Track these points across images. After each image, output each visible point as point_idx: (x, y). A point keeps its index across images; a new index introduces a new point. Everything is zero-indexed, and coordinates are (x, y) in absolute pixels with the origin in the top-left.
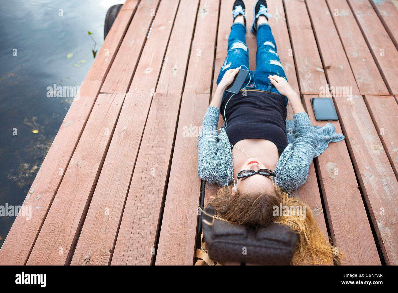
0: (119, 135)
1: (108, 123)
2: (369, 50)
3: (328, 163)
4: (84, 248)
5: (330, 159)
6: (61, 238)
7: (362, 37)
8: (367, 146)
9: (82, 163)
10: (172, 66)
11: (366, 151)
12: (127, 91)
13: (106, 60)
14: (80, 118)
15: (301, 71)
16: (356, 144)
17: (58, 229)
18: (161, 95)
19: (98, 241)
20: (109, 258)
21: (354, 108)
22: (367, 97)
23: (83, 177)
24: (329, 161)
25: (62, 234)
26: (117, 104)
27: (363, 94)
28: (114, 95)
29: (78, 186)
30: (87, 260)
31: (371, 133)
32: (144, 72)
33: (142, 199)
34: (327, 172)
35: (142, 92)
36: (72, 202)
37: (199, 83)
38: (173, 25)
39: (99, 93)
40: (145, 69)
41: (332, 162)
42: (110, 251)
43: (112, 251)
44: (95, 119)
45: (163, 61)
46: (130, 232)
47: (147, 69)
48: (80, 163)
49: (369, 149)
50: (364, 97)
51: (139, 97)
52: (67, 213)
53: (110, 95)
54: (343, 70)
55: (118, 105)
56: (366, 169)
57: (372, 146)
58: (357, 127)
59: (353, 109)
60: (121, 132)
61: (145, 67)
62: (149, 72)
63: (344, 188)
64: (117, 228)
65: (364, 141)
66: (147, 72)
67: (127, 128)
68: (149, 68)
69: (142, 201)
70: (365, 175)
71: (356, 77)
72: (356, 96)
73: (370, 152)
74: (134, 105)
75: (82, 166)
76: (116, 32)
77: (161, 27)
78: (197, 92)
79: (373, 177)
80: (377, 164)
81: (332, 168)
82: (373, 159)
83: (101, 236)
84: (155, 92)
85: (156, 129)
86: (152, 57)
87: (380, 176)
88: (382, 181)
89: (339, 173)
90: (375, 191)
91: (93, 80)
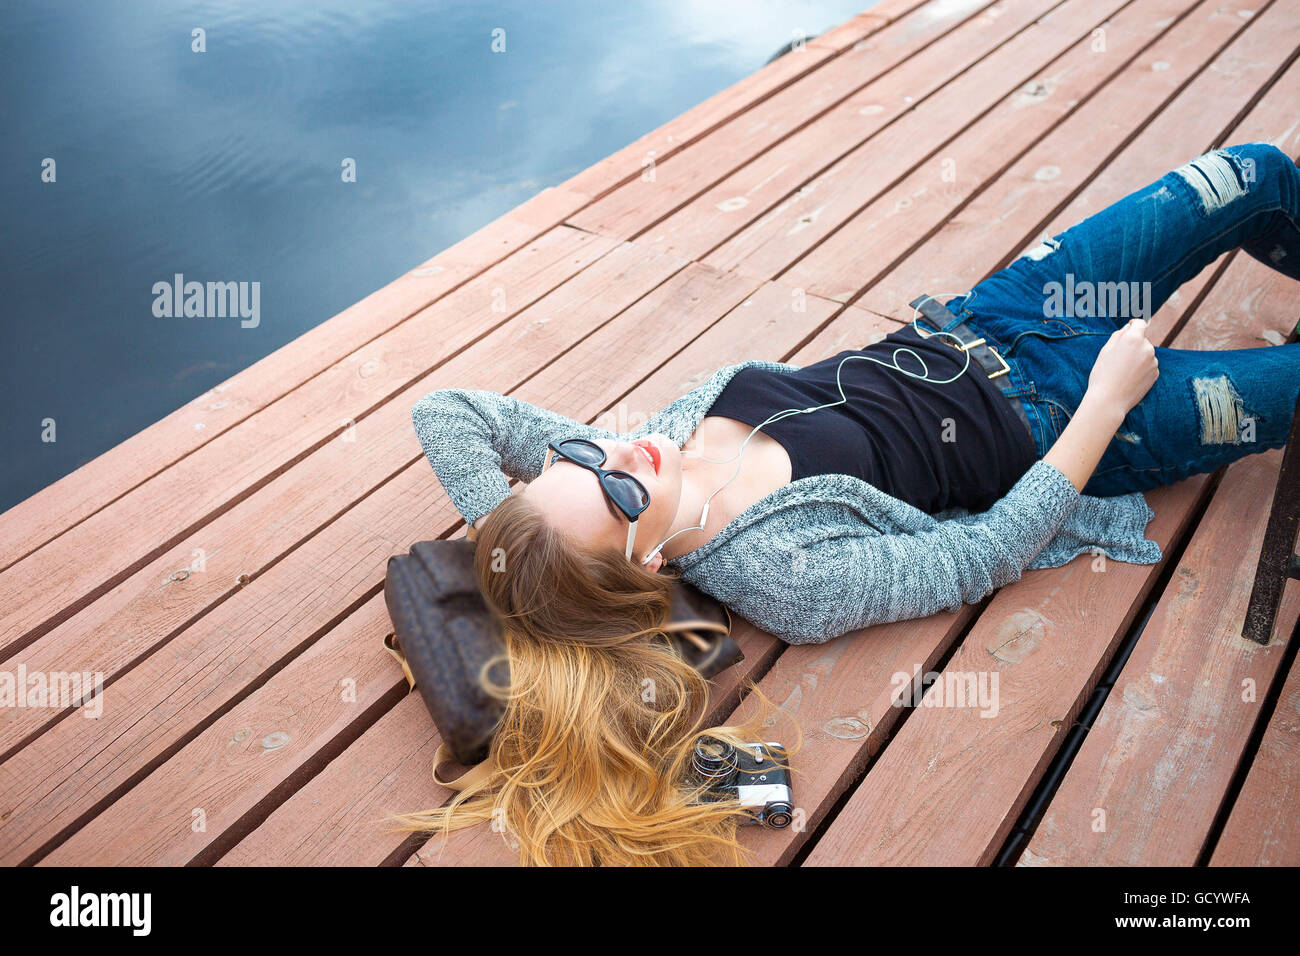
0: (513, 332)
3: (1026, 609)
5: (1047, 602)
6: (181, 506)
8: (1227, 615)
9: (372, 367)
10: (809, 210)
11: (1204, 628)
12: (631, 239)
13: (650, 153)
14: (466, 266)
16: (1188, 594)
17: (193, 485)
18: (710, 270)
19: (242, 546)
20: (224, 592)
23: (348, 397)
24: (1035, 605)
25: (190, 500)
26: (577, 262)
28: (590, 239)
29: (319, 412)
30: (179, 576)
32: (717, 205)
34: (994, 634)
35: (667, 252)
36: (274, 441)
37: (841, 270)
38: (913, 108)
39: (563, 223)
40: (729, 198)
41: (1042, 611)
42: (243, 578)
43: (245, 581)
45: (798, 189)
46: (325, 556)
47: (733, 200)
48: (370, 364)
49: (1223, 628)
51: (647, 259)
52: (241, 462)
53: (581, 234)
55: (579, 264)
56: (1150, 683)
60: (523, 328)
61: (734, 194)
62: (735, 208)
63: (1010, 702)
64: (305, 535)
65: (1228, 596)
66: (726, 206)
67: (548, 323)
68: (739, 199)
69: (419, 498)
70: (1128, 697)
73: (1218, 636)
74: (617, 274)
75: (369, 372)
77: (870, 107)
78: (813, 290)
79: (1153, 714)
80: (1206, 683)
81: (1024, 627)
82: (1209, 664)
83: (257, 537)
84: (699, 260)
85: (613, 349)
86: (776, 174)
87: (1181, 724)
88: (1171, 741)
89: (1033, 652)
90: (1114, 761)
91: (577, 190)
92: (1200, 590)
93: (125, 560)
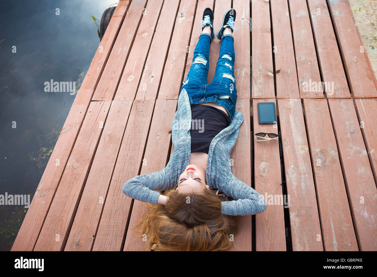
0: (104, 140)
1: (97, 128)
2: (315, 53)
3: (262, 163)
4: (75, 234)
5: (264, 159)
6: (59, 226)
7: (313, 39)
8: (296, 147)
9: (76, 165)
10: (150, 73)
11: (294, 152)
12: (113, 99)
13: (98, 69)
14: (76, 124)
15: (255, 76)
16: (287, 145)
17: (57, 219)
18: (139, 101)
19: (85, 229)
20: (92, 242)
21: (292, 111)
22: (304, 100)
23: (77, 176)
24: (263, 161)
25: (60, 223)
26: (104, 111)
27: (302, 97)
28: (102, 103)
29: (73, 184)
30: (77, 243)
31: (301, 135)
32: (127, 80)
33: (119, 194)
34: (259, 171)
35: (125, 100)
36: (68, 197)
37: (170, 90)
38: (155, 31)
39: (91, 101)
40: (128, 77)
41: (265, 162)
42: (93, 236)
43: (95, 236)
44: (87, 125)
45: (144, 68)
46: (108, 221)
47: (130, 77)
48: (74, 164)
49: (296, 150)
50: (302, 101)
51: (122, 104)
52: (64, 207)
53: (99, 102)
54: (290, 74)
55: (105, 112)
56: (291, 168)
57: (299, 148)
58: (291, 129)
59: (291, 113)
60: (106, 137)
61: (129, 75)
62: (132, 79)
63: (271, 184)
64: (99, 218)
65: (294, 142)
66: (130, 80)
67: (111, 133)
68: (131, 76)
69: (118, 196)
70: (289, 173)
71: (299, 81)
72: (296, 99)
73: (297, 152)
74: (117, 111)
75: (76, 167)
76: (107, 40)
77: (144, 34)
78: (168, 98)
79: (295, 174)
80: (300, 163)
81: (264, 167)
82: (298, 159)
83: (87, 224)
84: (134, 99)
85: (133, 135)
86: (135, 65)
87: (300, 174)
88: (301, 178)
89: (269, 171)
90: (294, 187)
91: (87, 88)
92: (289, 143)
93: (58, 247)
